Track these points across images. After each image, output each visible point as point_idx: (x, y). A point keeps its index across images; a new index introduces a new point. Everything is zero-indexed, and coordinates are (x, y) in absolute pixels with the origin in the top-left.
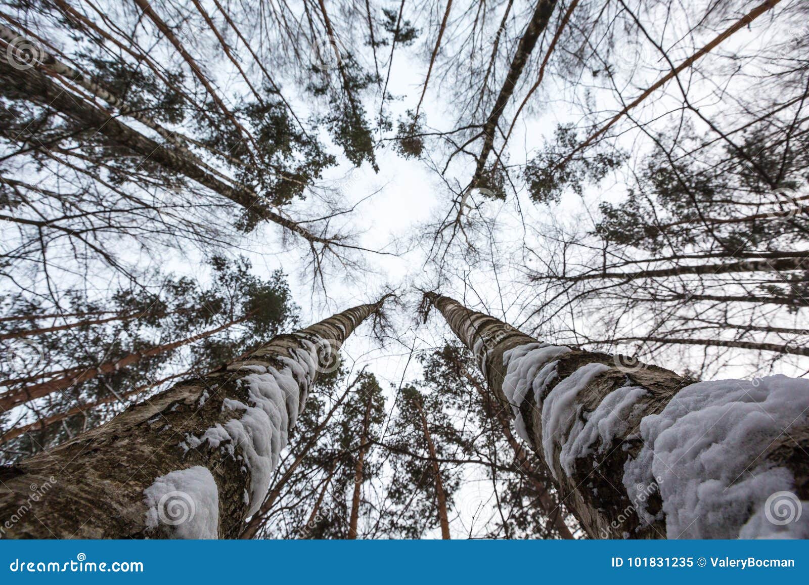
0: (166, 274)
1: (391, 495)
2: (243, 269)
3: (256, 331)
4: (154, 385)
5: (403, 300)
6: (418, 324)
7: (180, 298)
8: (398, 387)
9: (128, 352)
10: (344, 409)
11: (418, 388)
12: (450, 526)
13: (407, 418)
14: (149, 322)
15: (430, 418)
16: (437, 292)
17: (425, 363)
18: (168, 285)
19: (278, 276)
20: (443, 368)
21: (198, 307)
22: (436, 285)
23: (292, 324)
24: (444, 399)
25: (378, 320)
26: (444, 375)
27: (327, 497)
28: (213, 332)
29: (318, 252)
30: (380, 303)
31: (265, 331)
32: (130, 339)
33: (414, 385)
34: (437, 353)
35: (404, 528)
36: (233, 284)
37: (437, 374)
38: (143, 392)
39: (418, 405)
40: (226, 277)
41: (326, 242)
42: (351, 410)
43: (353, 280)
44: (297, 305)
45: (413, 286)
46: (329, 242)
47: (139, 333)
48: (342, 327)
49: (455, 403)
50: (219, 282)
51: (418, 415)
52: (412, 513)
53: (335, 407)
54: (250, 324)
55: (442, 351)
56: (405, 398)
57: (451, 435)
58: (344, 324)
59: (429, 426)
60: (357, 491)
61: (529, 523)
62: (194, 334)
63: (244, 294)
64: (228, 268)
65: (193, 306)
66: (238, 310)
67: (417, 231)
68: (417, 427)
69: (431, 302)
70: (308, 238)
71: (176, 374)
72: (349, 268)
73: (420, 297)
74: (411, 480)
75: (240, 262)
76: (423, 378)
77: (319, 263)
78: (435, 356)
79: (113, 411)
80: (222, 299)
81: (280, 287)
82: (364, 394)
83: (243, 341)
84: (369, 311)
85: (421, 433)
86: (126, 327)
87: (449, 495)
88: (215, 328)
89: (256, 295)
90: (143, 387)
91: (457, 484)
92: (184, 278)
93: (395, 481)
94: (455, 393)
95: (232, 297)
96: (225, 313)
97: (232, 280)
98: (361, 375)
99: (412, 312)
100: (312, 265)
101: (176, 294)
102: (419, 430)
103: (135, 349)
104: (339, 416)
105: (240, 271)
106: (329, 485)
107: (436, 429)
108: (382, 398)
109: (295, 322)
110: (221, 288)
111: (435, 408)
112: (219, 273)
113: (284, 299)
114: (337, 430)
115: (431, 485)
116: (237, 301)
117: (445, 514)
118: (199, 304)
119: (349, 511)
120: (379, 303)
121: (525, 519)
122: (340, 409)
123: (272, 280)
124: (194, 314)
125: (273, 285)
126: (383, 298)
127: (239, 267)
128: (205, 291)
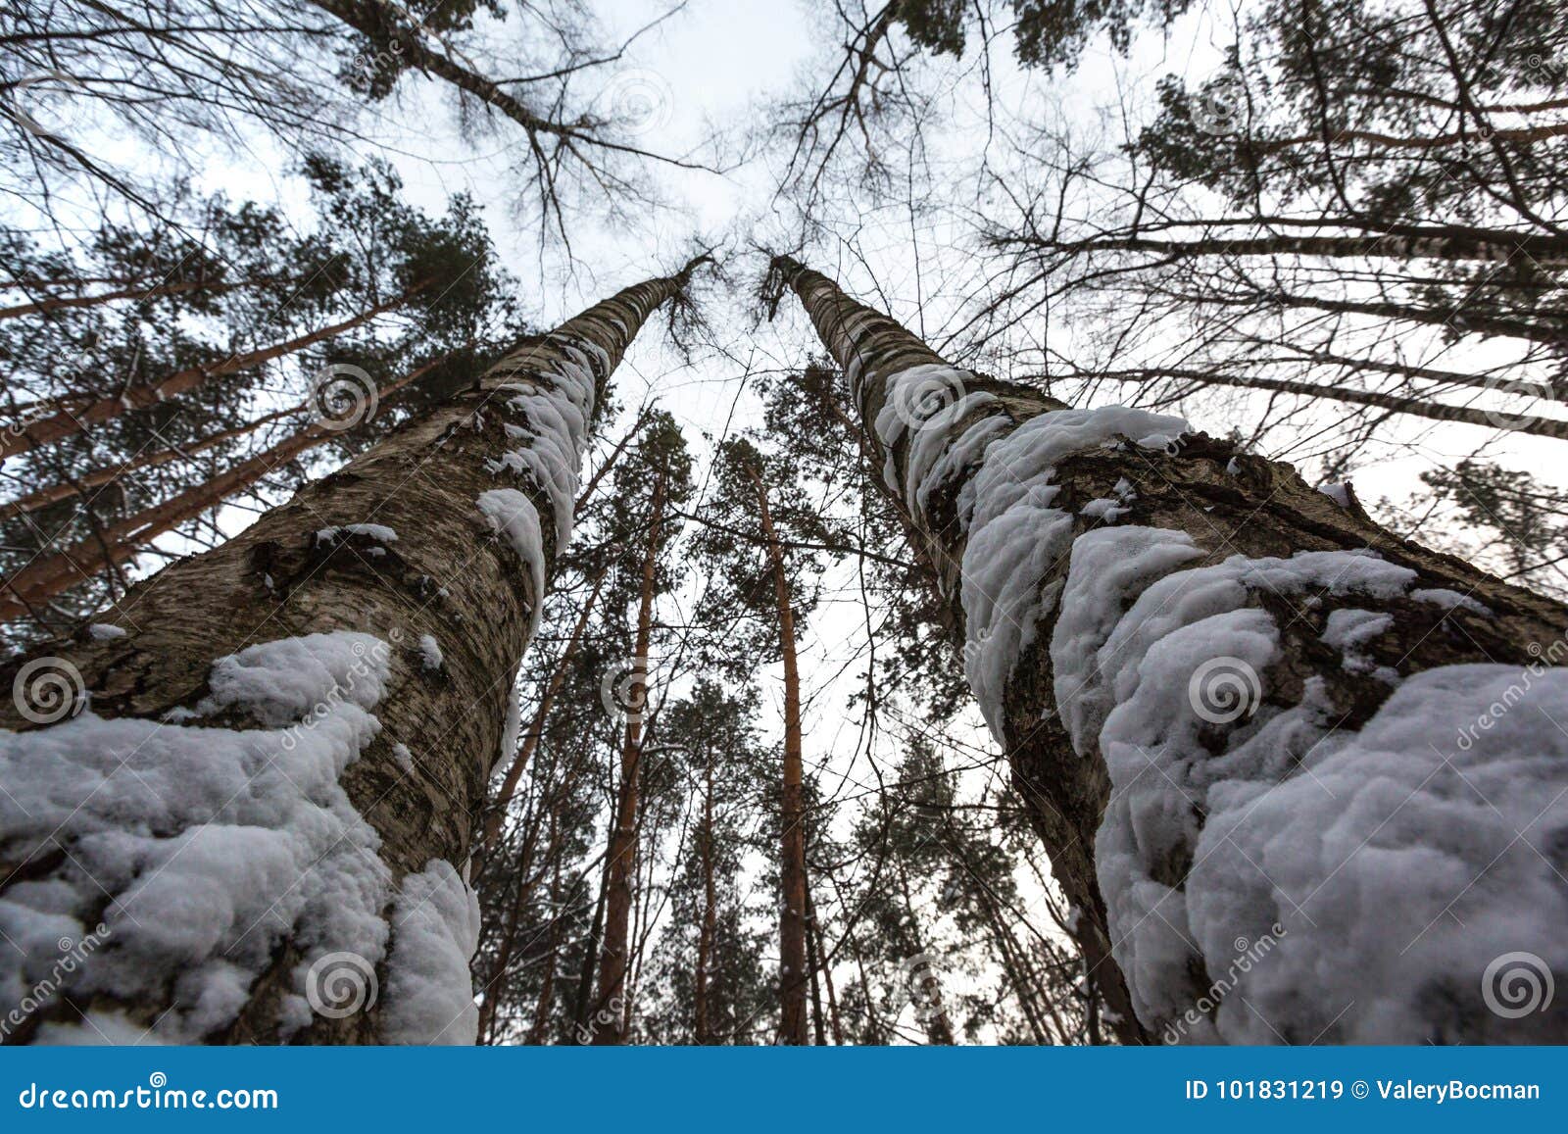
0: (208, 196)
1: (702, 616)
2: (384, 190)
3: (431, 326)
4: (242, 430)
5: (730, 271)
6: (757, 320)
7: (253, 251)
8: (716, 440)
9: (167, 365)
10: (616, 475)
11: (753, 443)
12: (798, 659)
13: (732, 493)
14: (194, 304)
15: (773, 496)
16: (797, 257)
17: (768, 398)
18: (217, 218)
19: (461, 206)
20: (802, 408)
21: (295, 272)
22: (796, 243)
23: (504, 313)
24: (801, 462)
25: (678, 310)
26: (803, 421)
27: (595, 618)
28: (343, 327)
29: (548, 155)
30: (684, 277)
31: (449, 329)
32: (165, 339)
33: (747, 437)
34: (792, 379)
35: (725, 663)
36: (366, 223)
37: (789, 418)
38: (221, 444)
39: (753, 473)
40: (348, 208)
41: (564, 132)
42: (628, 480)
43: (625, 224)
44: (511, 274)
45: (750, 240)
46: (571, 133)
47: (178, 325)
48: (621, 324)
49: (818, 471)
50: (332, 218)
51: (752, 489)
52: (737, 642)
53: (602, 473)
54: (416, 313)
55: (801, 375)
56: (729, 459)
57: (810, 524)
58: (623, 319)
59: (771, 508)
60: (645, 610)
61: (924, 659)
62: (302, 332)
63: (393, 247)
64: (348, 185)
65: (284, 271)
66: (386, 281)
67: (763, 117)
68: (751, 511)
69: (786, 280)
70: (523, 123)
71: (281, 410)
72: (615, 195)
73: (763, 265)
74: (737, 594)
75: (373, 171)
76: (763, 425)
77: (550, 183)
78: (788, 386)
79: (170, 478)
80: (346, 257)
81: (469, 234)
82: (653, 449)
83: (406, 346)
84: (663, 292)
85: (755, 519)
86: (146, 313)
87: (799, 617)
88: (344, 320)
89: (420, 251)
90: (217, 434)
91: (814, 601)
92: (249, 205)
93: (710, 594)
94: (822, 453)
95: (369, 254)
96: (357, 287)
97: (361, 215)
98: (646, 417)
99: (747, 296)
100: (536, 184)
101: (240, 242)
102: (754, 515)
103: (180, 360)
104: (607, 488)
105: (377, 193)
106: (598, 601)
107: (784, 515)
108: (687, 458)
109: (510, 310)
110: (341, 232)
111: (783, 479)
112: (330, 198)
113: (482, 261)
114: (605, 512)
115: (770, 602)
116: (381, 263)
117: (792, 644)
118: (298, 265)
119: (634, 639)
120: (681, 274)
121: (919, 653)
122: (610, 476)
123: (450, 217)
124: (290, 288)
125: (453, 230)
126: (691, 265)
127: (374, 184)
128: (304, 238)
